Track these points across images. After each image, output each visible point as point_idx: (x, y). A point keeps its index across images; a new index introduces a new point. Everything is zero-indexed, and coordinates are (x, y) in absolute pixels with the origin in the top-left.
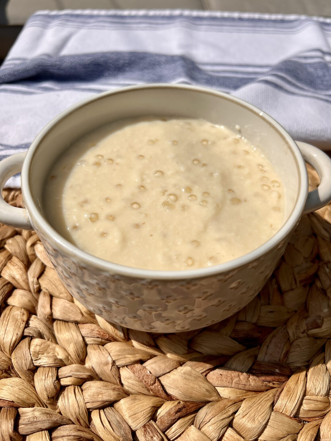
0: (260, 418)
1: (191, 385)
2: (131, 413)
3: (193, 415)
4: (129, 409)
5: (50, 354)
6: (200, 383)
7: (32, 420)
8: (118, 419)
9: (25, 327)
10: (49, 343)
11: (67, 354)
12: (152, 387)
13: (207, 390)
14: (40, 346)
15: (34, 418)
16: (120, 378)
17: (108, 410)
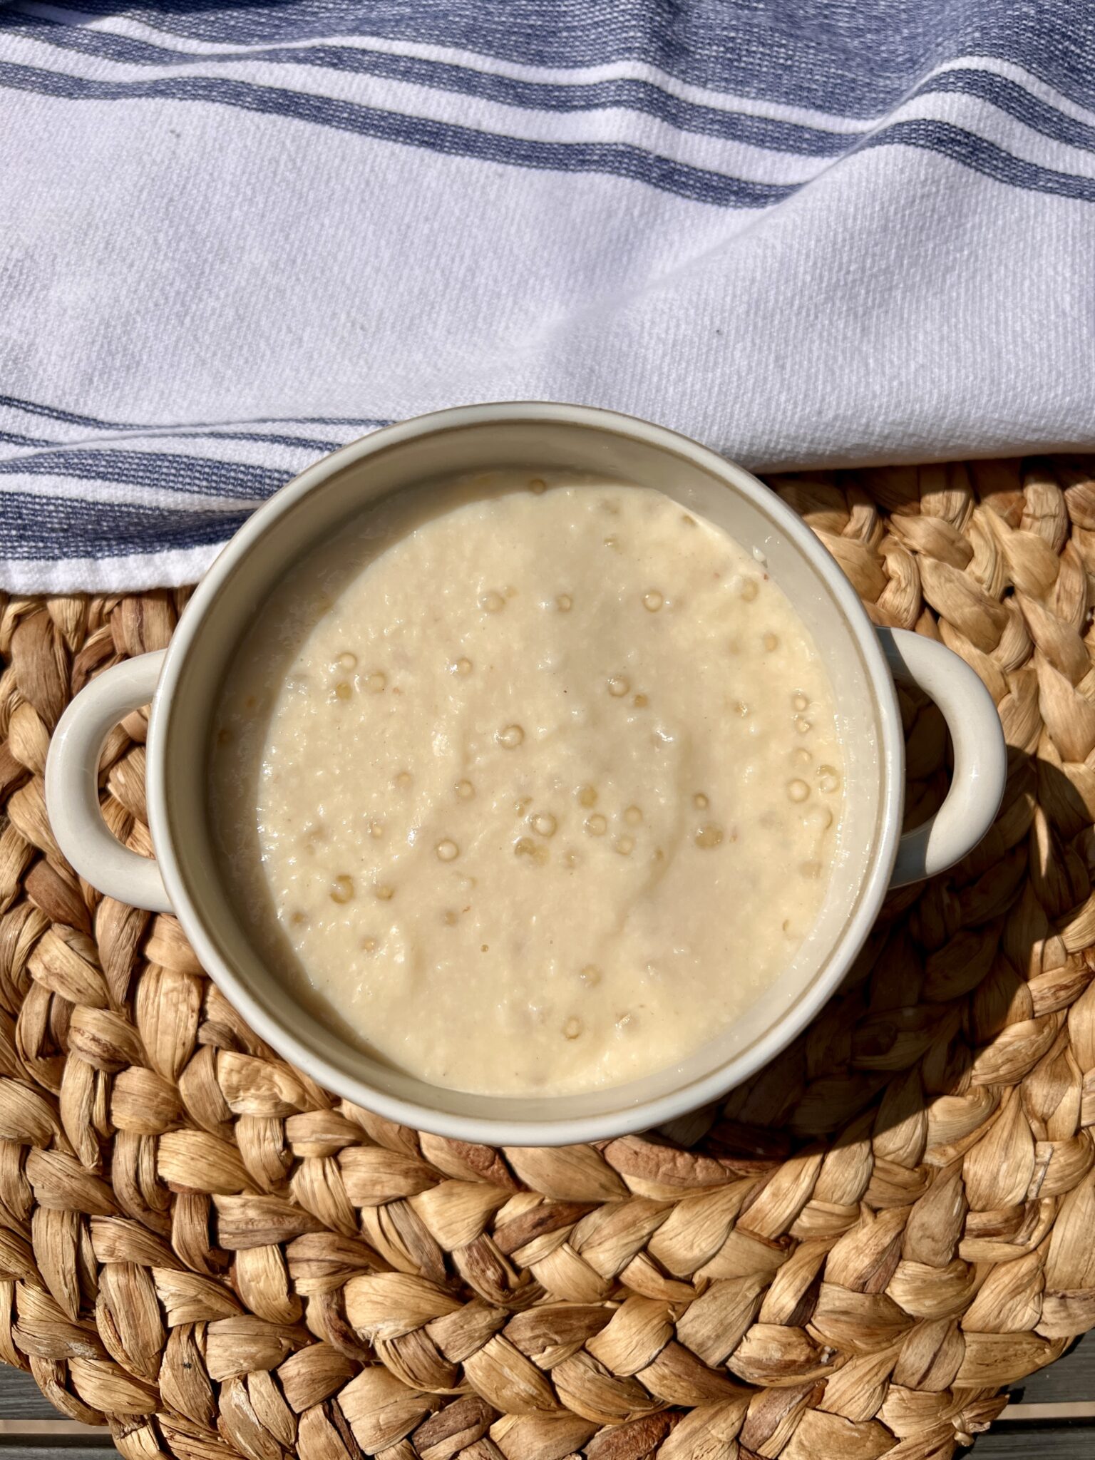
0: (703, 1245)
1: (570, 1173)
2: (442, 1222)
3: (569, 1228)
4: (439, 1213)
5: (264, 1091)
6: (590, 1171)
7: (243, 1226)
8: (416, 1229)
9: (199, 1025)
10: (257, 1063)
11: (300, 1090)
12: (488, 1173)
13: (602, 1186)
14: (239, 1072)
15: (247, 1223)
16: (418, 1146)
17: (395, 1209)
